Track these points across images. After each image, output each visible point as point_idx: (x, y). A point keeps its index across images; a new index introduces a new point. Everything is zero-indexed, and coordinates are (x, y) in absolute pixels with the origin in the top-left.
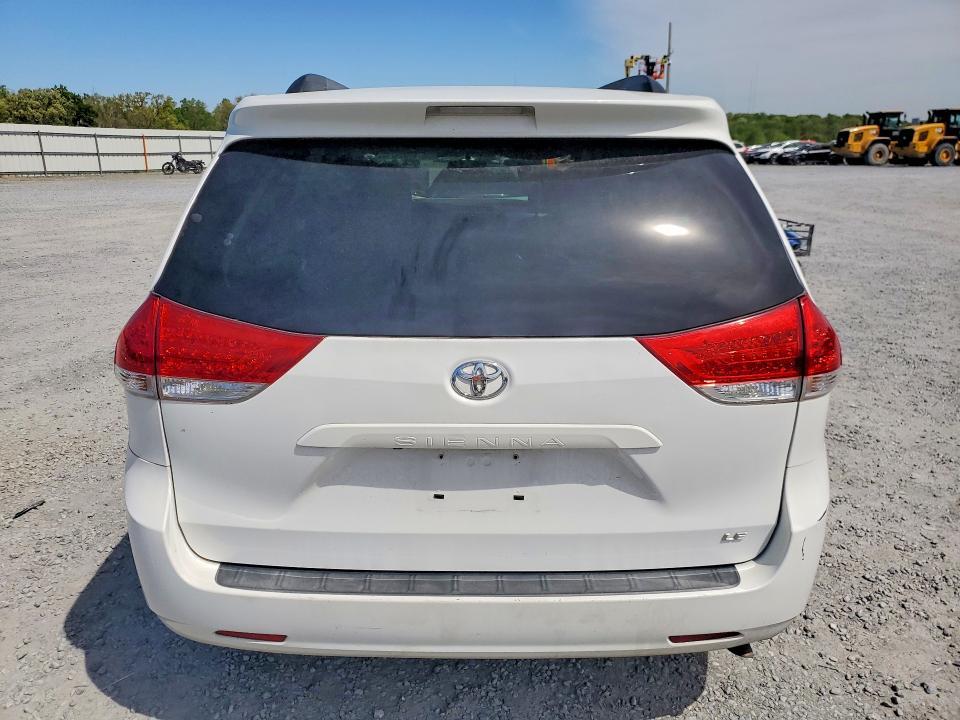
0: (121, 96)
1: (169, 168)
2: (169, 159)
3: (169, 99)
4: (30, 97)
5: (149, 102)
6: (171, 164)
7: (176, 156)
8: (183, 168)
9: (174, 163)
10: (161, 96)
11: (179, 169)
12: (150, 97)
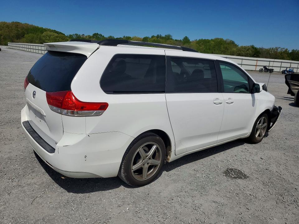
0: (270, 48)
1: (261, 70)
2: (262, 67)
3: (287, 49)
4: (243, 48)
5: (279, 50)
6: (262, 69)
7: (265, 67)
8: (266, 71)
9: (263, 69)
10: (284, 48)
11: (265, 71)
12: (280, 48)
